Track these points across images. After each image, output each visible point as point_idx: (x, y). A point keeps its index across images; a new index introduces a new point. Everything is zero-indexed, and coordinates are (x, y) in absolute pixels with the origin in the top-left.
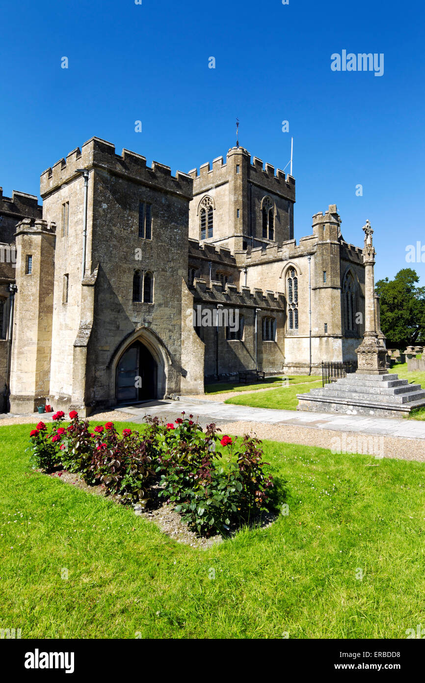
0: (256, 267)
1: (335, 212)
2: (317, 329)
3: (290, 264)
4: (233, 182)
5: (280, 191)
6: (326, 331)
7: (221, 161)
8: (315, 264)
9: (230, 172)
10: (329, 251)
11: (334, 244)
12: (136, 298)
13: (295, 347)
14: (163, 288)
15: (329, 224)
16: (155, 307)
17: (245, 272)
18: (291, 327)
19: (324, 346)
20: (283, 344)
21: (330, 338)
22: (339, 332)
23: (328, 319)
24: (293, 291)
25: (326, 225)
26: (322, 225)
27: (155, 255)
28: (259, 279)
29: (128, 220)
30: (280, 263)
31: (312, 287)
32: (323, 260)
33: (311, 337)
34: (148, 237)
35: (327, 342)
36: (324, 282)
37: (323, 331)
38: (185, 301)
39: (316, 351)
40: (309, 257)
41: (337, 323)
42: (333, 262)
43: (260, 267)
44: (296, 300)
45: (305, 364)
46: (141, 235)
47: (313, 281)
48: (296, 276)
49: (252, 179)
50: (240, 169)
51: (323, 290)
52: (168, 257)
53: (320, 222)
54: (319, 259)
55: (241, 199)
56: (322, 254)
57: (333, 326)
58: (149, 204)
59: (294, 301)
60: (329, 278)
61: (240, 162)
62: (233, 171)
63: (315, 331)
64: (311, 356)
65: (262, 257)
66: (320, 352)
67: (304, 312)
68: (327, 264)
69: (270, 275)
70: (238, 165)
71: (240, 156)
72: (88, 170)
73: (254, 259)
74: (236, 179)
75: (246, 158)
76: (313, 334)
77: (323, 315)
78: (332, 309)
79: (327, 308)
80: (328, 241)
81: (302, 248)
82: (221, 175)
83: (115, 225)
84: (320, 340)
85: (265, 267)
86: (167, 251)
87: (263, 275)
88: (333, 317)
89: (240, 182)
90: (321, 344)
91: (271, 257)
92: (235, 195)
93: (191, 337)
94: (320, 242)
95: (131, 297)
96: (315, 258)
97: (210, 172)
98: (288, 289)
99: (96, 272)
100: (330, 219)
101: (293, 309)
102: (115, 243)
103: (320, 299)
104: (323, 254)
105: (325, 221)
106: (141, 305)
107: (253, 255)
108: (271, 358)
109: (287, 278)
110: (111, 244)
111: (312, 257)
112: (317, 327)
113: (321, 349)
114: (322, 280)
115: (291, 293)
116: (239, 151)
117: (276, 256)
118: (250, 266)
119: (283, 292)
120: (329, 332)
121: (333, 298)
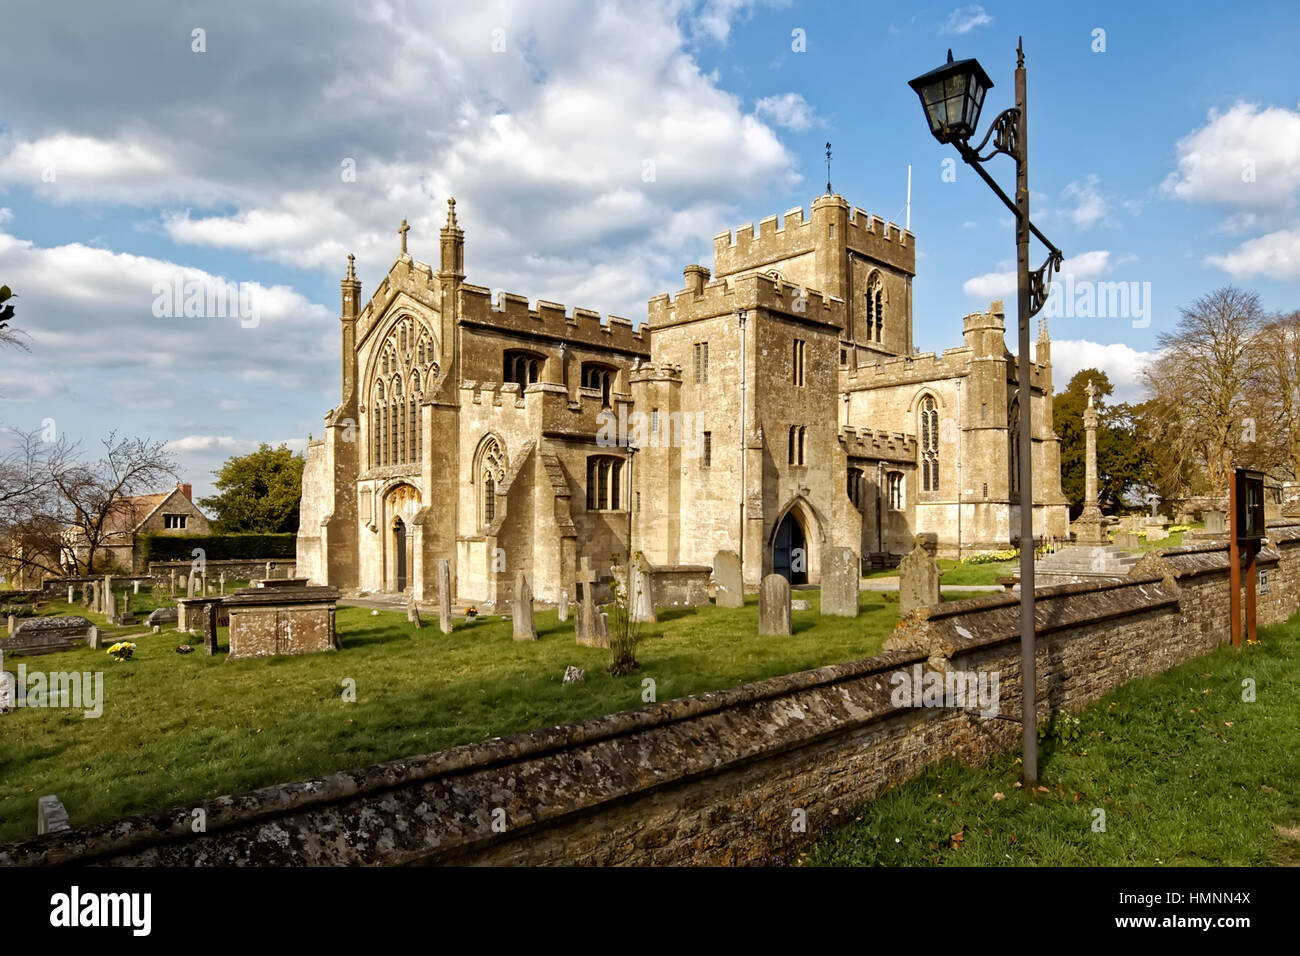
0: (866, 393)
1: (999, 313)
2: (971, 492)
3: (926, 391)
4: (823, 252)
5: (892, 260)
6: (985, 494)
7: (800, 215)
8: (969, 392)
9: (818, 235)
10: (992, 373)
11: (1000, 361)
12: (791, 461)
13: (934, 519)
14: (815, 445)
15: (991, 330)
16: (809, 471)
17: (846, 401)
18: (927, 487)
19: (982, 516)
20: (914, 515)
21: (992, 505)
22: (1005, 496)
23: (989, 476)
24: (930, 432)
25: (987, 331)
26: (980, 332)
27: (808, 406)
28: (872, 411)
29: (785, 366)
30: (908, 389)
31: (963, 428)
32: (981, 386)
33: (960, 503)
34: (801, 384)
35: (987, 510)
36: (983, 419)
37: (982, 494)
38: (837, 461)
39: (970, 524)
40: (958, 380)
41: (1003, 482)
42: (997, 389)
43: (873, 392)
44: (936, 447)
45: (950, 545)
46: (795, 383)
47: (965, 418)
48: (934, 409)
49: (851, 245)
50: (835, 232)
51: (981, 432)
52: (820, 407)
53: (976, 327)
54: (976, 384)
55: (837, 280)
56: (980, 377)
57: (996, 487)
58: (802, 343)
59: (931, 448)
60: (990, 414)
61: (834, 219)
62: (823, 235)
63: (968, 492)
64: (960, 532)
65: (878, 377)
66: (976, 526)
67: (948, 465)
68: (988, 393)
69: (892, 406)
70: (832, 225)
71: (836, 210)
72: (746, 310)
73: (862, 380)
74: (828, 248)
75: (844, 211)
76: (963, 498)
77: (980, 470)
78: (995, 462)
79: (987, 460)
80: (990, 357)
81: (947, 366)
82: (800, 238)
83: (773, 375)
84: (977, 508)
85: (881, 393)
86: (819, 400)
87: (878, 406)
88: (997, 472)
89: (835, 252)
90: (977, 513)
91: (893, 378)
92: (827, 274)
93: (845, 507)
94: (977, 359)
95: (788, 460)
96: (969, 383)
97: (778, 231)
98: (921, 429)
99: (760, 432)
100: (993, 323)
101: (929, 460)
102: (774, 396)
103: (975, 446)
104: (982, 377)
105: (985, 327)
106: (796, 467)
107: (861, 373)
108: (898, 536)
109: (920, 412)
110: (770, 397)
111: (963, 381)
112: (970, 488)
113: (976, 521)
114: (979, 416)
115: (926, 435)
116: (834, 200)
117: (901, 376)
118: (855, 391)
119: (913, 433)
120: (990, 496)
121: (996, 444)
